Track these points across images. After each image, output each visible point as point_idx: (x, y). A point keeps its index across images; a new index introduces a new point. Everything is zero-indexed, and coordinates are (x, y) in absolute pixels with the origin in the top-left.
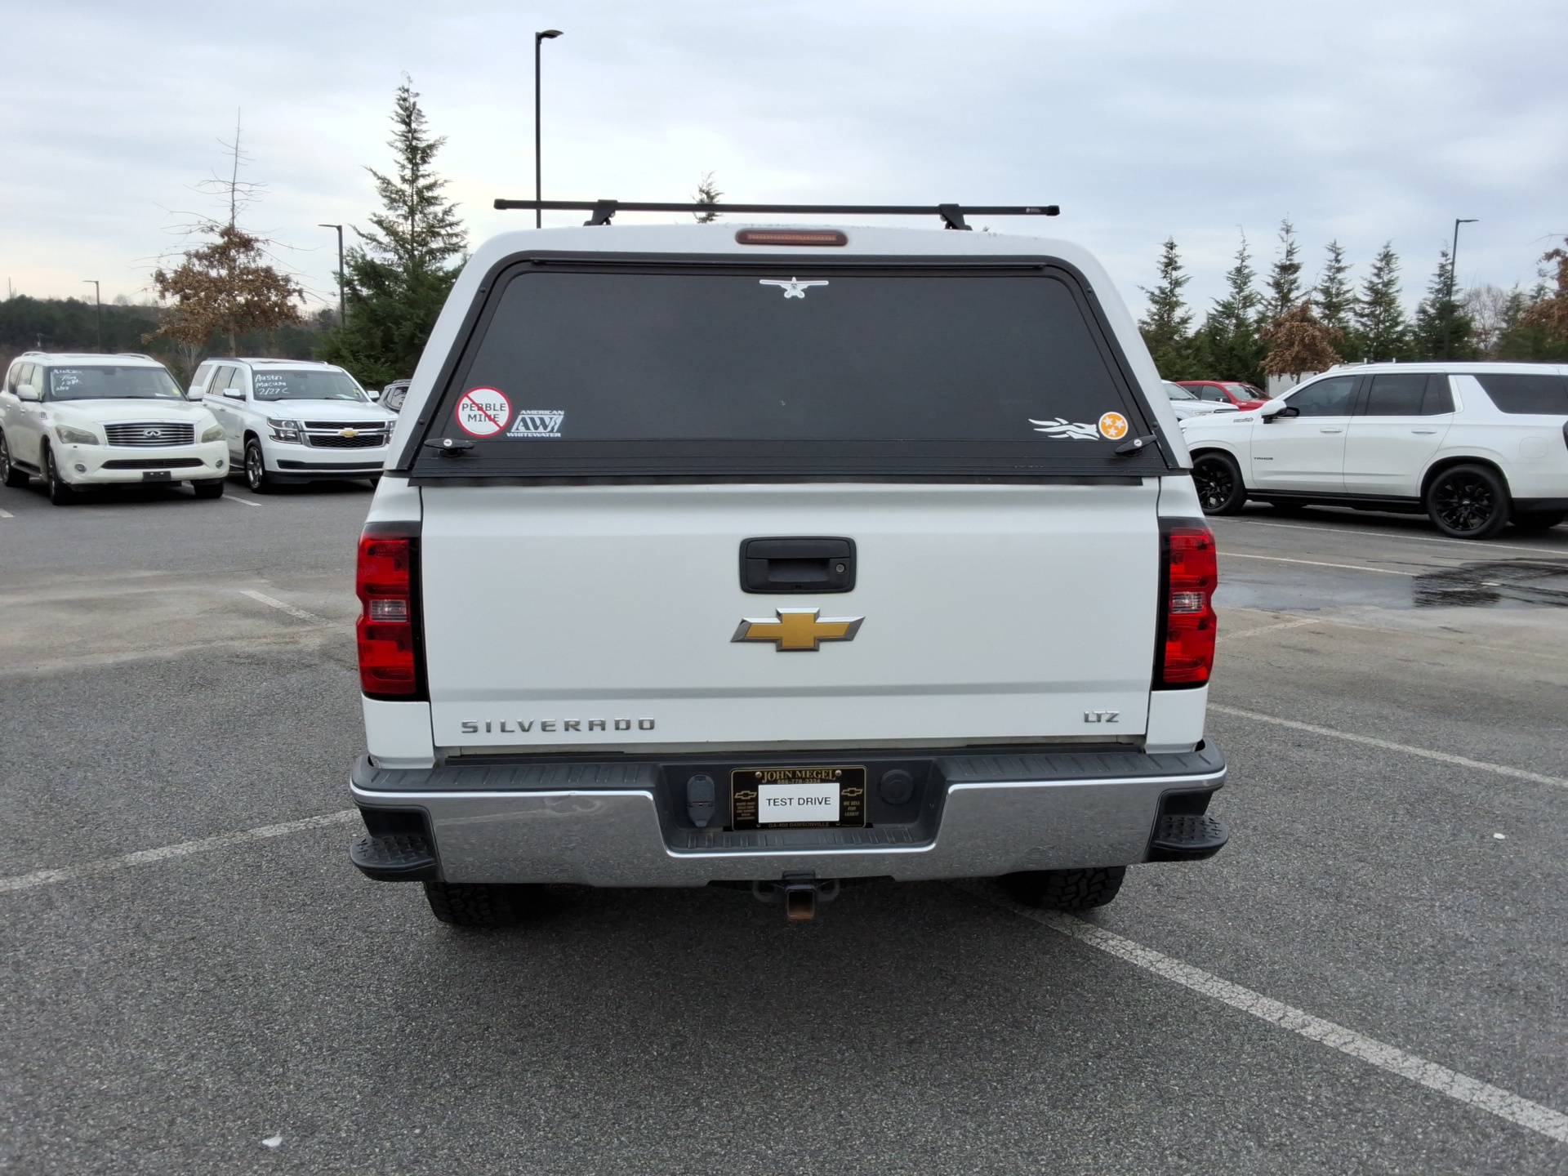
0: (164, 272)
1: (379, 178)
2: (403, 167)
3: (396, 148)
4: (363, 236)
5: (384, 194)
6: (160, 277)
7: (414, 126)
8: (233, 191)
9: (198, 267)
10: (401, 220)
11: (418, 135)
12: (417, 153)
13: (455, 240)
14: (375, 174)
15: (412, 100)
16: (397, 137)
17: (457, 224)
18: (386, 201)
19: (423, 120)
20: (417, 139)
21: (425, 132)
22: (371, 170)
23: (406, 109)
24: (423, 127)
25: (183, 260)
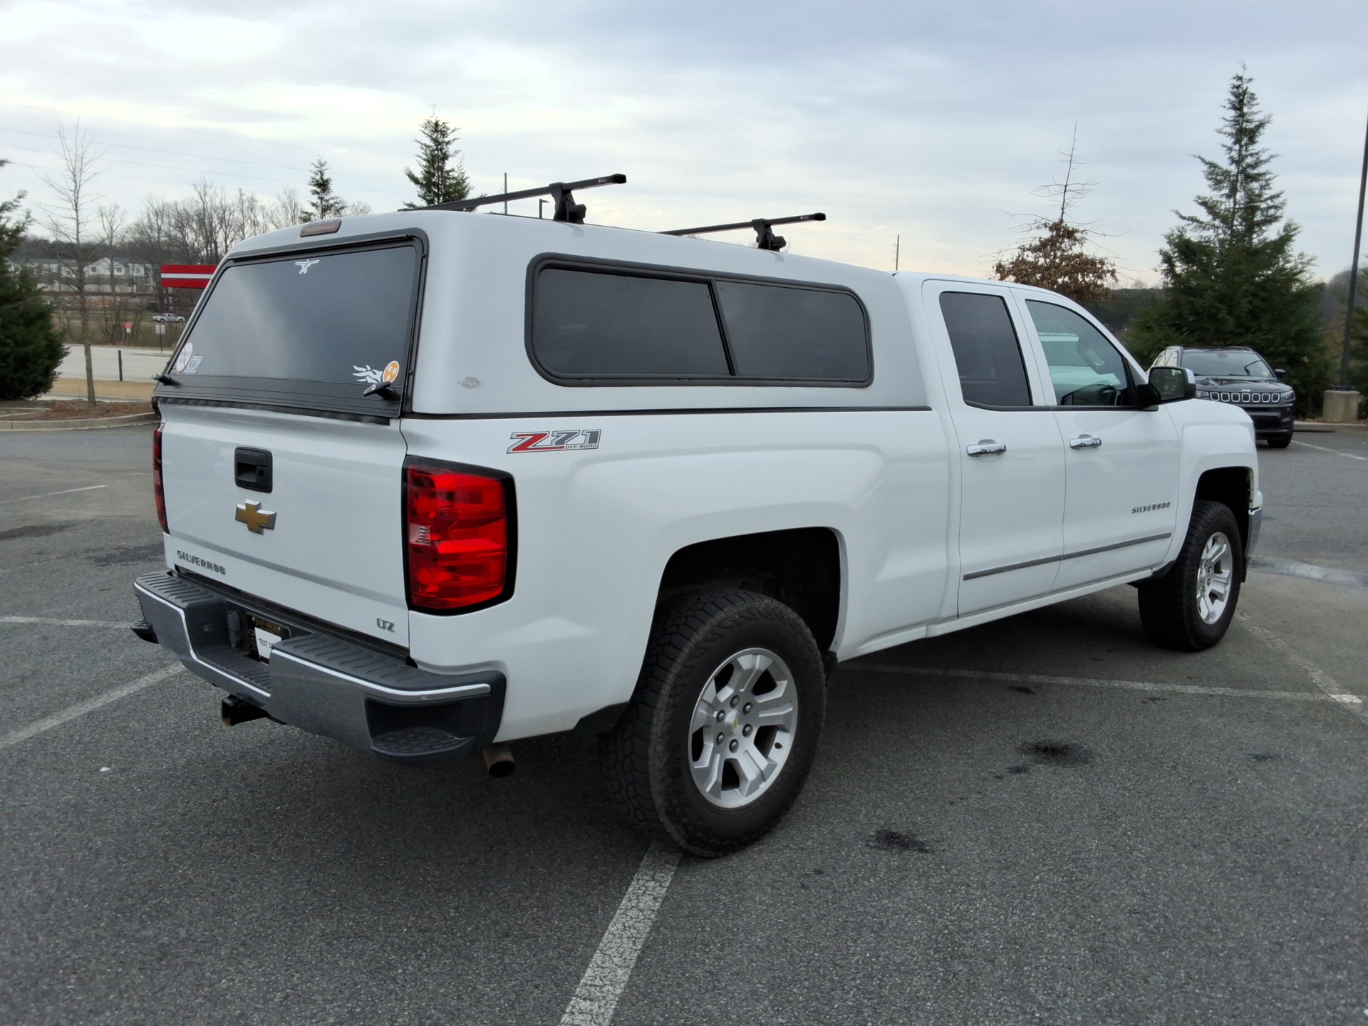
0: (1003, 263)
1: (1207, 163)
2: (1230, 149)
3: (1225, 133)
4: (1184, 218)
5: (1210, 177)
6: (1000, 268)
7: (1245, 110)
8: (1065, 191)
9: (1030, 257)
10: (1224, 199)
11: (1248, 117)
12: (1245, 133)
13: (1272, 212)
14: (1203, 160)
15: (1245, 86)
16: (1227, 123)
17: (1278, 196)
18: (1211, 183)
19: (1255, 102)
20: (1247, 121)
21: (1256, 113)
22: (1200, 157)
23: (1236, 96)
24: (1255, 109)
25: (1016, 252)
